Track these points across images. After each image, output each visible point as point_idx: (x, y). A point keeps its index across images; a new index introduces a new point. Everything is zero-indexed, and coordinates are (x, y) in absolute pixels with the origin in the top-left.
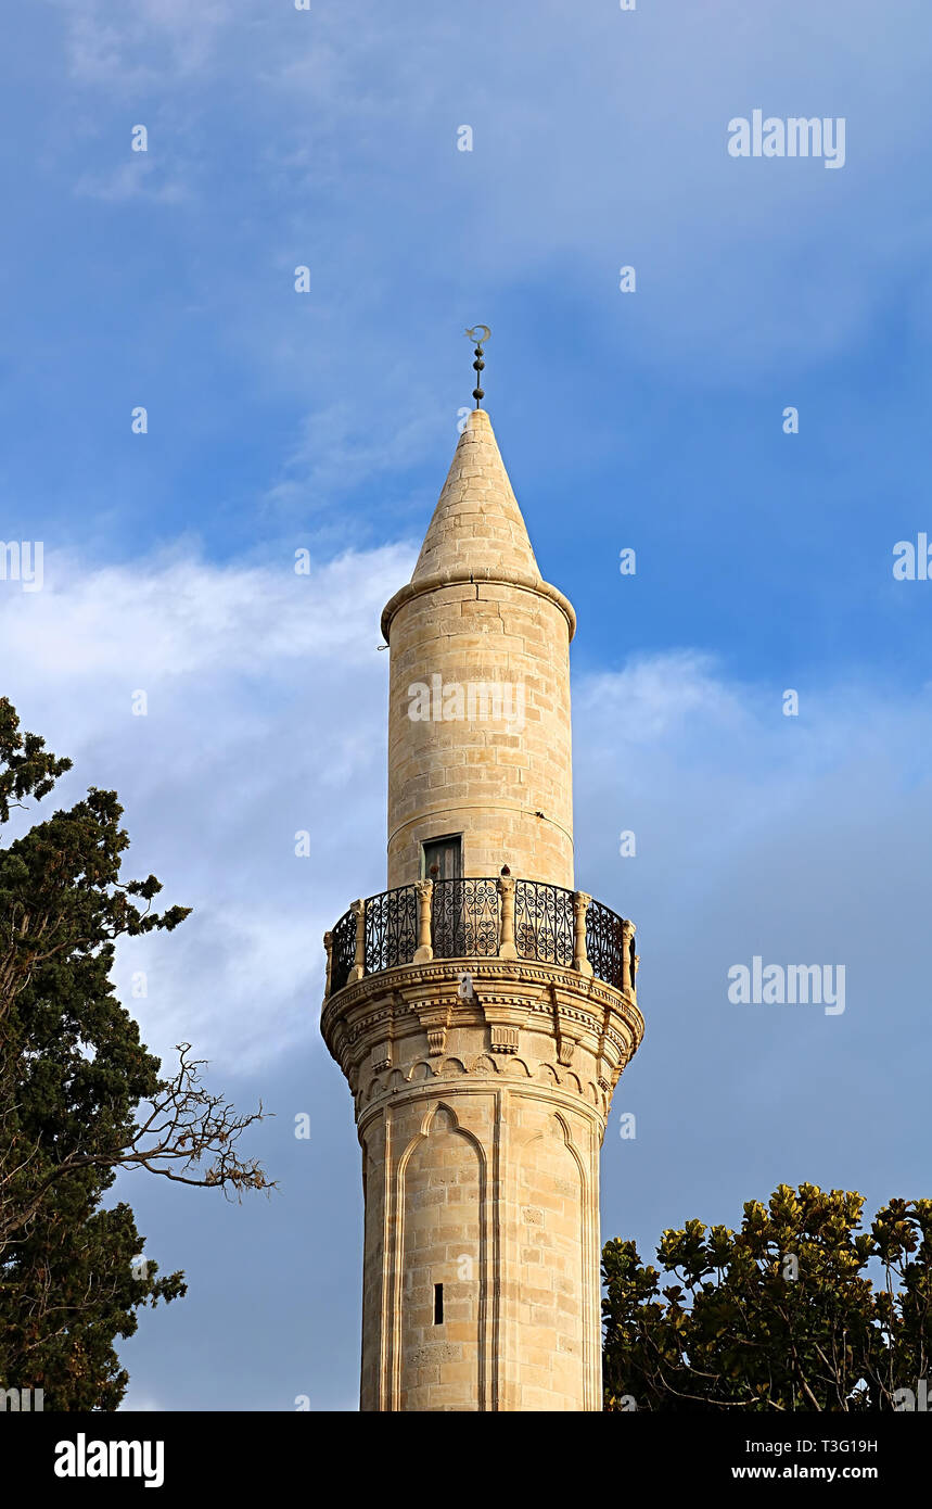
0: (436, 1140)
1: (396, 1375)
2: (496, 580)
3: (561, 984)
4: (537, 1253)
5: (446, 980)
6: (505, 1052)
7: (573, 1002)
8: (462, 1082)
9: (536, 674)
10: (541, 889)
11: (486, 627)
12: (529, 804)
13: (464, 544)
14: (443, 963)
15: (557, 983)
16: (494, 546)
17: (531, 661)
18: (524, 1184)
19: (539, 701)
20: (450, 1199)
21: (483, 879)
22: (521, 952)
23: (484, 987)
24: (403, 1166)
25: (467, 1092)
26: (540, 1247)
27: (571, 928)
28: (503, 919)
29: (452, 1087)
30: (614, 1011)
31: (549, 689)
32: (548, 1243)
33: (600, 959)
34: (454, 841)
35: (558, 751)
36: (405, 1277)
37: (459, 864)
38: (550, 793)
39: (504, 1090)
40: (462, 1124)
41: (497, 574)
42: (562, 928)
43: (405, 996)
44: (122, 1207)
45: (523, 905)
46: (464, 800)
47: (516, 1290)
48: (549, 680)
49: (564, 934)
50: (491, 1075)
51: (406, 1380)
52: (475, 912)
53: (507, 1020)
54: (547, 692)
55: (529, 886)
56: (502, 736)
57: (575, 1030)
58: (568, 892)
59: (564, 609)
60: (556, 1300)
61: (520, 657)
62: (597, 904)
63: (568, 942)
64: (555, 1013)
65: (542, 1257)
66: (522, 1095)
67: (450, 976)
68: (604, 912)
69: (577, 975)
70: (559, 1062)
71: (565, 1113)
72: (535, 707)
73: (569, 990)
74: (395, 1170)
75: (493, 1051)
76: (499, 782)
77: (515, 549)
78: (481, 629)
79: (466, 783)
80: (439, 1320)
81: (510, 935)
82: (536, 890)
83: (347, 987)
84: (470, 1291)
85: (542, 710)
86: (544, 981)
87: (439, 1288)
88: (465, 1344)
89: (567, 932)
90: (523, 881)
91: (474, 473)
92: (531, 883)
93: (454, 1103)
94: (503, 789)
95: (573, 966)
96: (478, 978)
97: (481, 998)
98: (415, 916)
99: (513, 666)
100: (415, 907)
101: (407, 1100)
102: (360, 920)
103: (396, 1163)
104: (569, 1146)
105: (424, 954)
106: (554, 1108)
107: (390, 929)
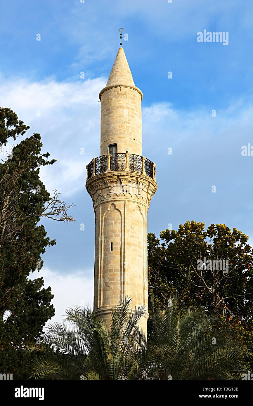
0: (111, 211)
1: (102, 262)
2: (125, 86)
3: (139, 177)
5: (113, 176)
7: (142, 181)
8: (117, 198)
9: (134, 108)
10: (135, 156)
11: (123, 97)
12: (132, 137)
13: (118, 78)
14: (113, 172)
15: (138, 177)
16: (125, 79)
17: (133, 105)
18: (131, 221)
19: (134, 114)
20: (114, 224)
21: (121, 154)
22: (130, 170)
23: (122, 178)
24: (104, 217)
25: (118, 201)
26: (134, 234)
28: (126, 162)
29: (115, 199)
30: (151, 183)
31: (137, 111)
32: (136, 234)
33: (148, 171)
34: (115, 145)
35: (139, 125)
36: (104, 241)
37: (116, 150)
38: (137, 134)
39: (126, 200)
40: (117, 208)
41: (125, 85)
42: (139, 164)
43: (104, 180)
44: (42, 226)
45: (131, 159)
46: (117, 136)
47: (129, 244)
48: (137, 109)
49: (140, 166)
50: (123, 197)
51: (104, 263)
52: (120, 161)
54: (136, 111)
55: (132, 155)
56: (126, 122)
58: (141, 156)
59: (140, 93)
60: (137, 246)
61: (130, 104)
62: (147, 159)
63: (141, 168)
64: (138, 183)
65: (134, 236)
66: (130, 201)
67: (114, 175)
68: (149, 161)
69: (142, 175)
71: (140, 205)
72: (134, 115)
73: (141, 178)
74: (102, 218)
76: (125, 132)
77: (129, 79)
78: (121, 97)
79: (118, 132)
80: (112, 250)
81: (128, 166)
83: (91, 177)
84: (119, 244)
85: (135, 115)
86: (135, 176)
87: (112, 243)
88: (118, 255)
90: (131, 154)
91: (120, 62)
92: (132, 154)
93: (115, 203)
94: (126, 133)
95: (142, 173)
96: (121, 175)
97: (121, 180)
98: (107, 162)
99: (129, 106)
100: (107, 160)
101: (105, 202)
102: (94, 163)
103: (102, 216)
104: (140, 213)
105: (108, 170)
106: (137, 204)
107: (101, 165)
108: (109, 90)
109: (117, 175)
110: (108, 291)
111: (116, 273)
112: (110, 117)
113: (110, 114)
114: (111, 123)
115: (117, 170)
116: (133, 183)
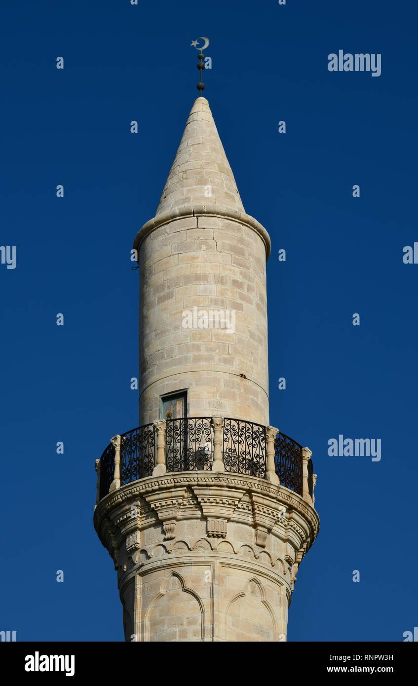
0: (171, 598)
2: (211, 213)
3: (256, 490)
5: (175, 487)
6: (218, 536)
7: (266, 502)
8: (188, 557)
9: (240, 278)
10: (242, 425)
11: (204, 247)
12: (236, 368)
13: (189, 191)
14: (173, 475)
15: (253, 489)
17: (236, 269)
18: (232, 627)
19: (242, 297)
21: (200, 418)
22: (228, 469)
23: (202, 492)
24: (148, 615)
25: (190, 564)
27: (264, 452)
28: (214, 445)
29: (181, 560)
30: (296, 509)
31: (250, 289)
33: (285, 473)
34: (182, 395)
35: (256, 332)
37: (186, 411)
38: (250, 361)
39: (217, 562)
40: (188, 585)
41: (212, 209)
42: (257, 451)
43: (148, 499)
45: (229, 436)
46: (189, 366)
48: (250, 283)
49: (258, 455)
50: (208, 552)
52: (196, 440)
53: (218, 515)
54: (248, 291)
55: (233, 422)
57: (267, 522)
58: (262, 426)
59: (260, 233)
61: (228, 266)
62: (284, 435)
63: (261, 461)
64: (254, 510)
66: (230, 566)
67: (178, 484)
68: (288, 441)
69: (268, 483)
70: (257, 545)
71: (260, 579)
72: (239, 301)
73: (262, 494)
74: (143, 617)
75: (209, 536)
76: (213, 354)
77: (226, 193)
78: (201, 248)
79: (191, 355)
81: (219, 455)
82: (239, 425)
83: (109, 494)
85: (244, 303)
86: (244, 487)
89: (261, 454)
90: (229, 419)
91: (198, 141)
92: (235, 420)
93: (183, 571)
94: (217, 358)
95: (265, 477)
96: (198, 485)
97: (200, 500)
98: (154, 445)
99: (223, 274)
100: (154, 439)
101: (151, 570)
102: (118, 449)
103: (144, 613)
104: (264, 602)
105: (160, 470)
106: (252, 576)
107: (136, 455)
108: (163, 227)
109: (187, 483)
112: (165, 309)
113: (166, 302)
115: (187, 469)
116: (239, 508)
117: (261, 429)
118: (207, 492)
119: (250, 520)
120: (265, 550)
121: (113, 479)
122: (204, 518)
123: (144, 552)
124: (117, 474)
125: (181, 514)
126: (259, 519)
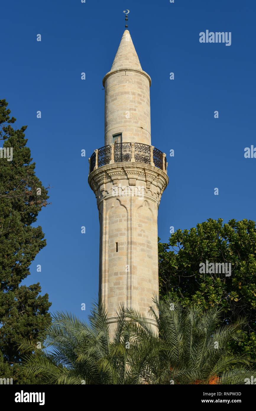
0: (116, 208)
1: (107, 265)
2: (130, 70)
3: (146, 168)
4: (141, 234)
5: (118, 168)
6: (133, 185)
7: (150, 173)
9: (140, 93)
10: (141, 145)
11: (128, 82)
12: (139, 125)
13: (122, 62)
14: (117, 164)
16: (130, 62)
17: (139, 90)
18: (138, 218)
19: (141, 100)
20: (119, 222)
21: (127, 143)
22: (136, 161)
23: (127, 169)
27: (149, 155)
28: (132, 152)
30: (161, 175)
31: (144, 97)
32: (144, 232)
33: (157, 162)
34: (120, 135)
35: (146, 112)
36: (109, 241)
37: (121, 139)
38: (144, 122)
40: (122, 203)
41: (130, 69)
42: (147, 154)
43: (108, 172)
45: (137, 149)
46: (123, 124)
47: (135, 244)
48: (144, 95)
49: (147, 156)
51: (109, 265)
52: (125, 151)
53: (133, 178)
54: (143, 97)
55: (138, 144)
56: (132, 108)
57: (151, 180)
59: (147, 77)
60: (146, 246)
61: (136, 89)
62: (156, 149)
63: (148, 158)
64: (146, 175)
65: (143, 235)
67: (119, 167)
68: (158, 151)
69: (151, 166)
70: (147, 188)
71: (148, 200)
72: (140, 101)
73: (149, 170)
74: (106, 215)
75: (130, 185)
76: (131, 120)
77: (136, 63)
78: (127, 82)
79: (123, 120)
80: (117, 251)
81: (133, 156)
83: (94, 171)
84: (125, 244)
85: (142, 102)
86: (142, 167)
87: (117, 243)
88: (123, 256)
89: (148, 156)
93: (120, 198)
94: (132, 121)
95: (150, 164)
96: (126, 167)
97: (126, 172)
98: (110, 153)
99: (135, 91)
100: (110, 150)
101: (109, 198)
102: (97, 154)
103: (106, 213)
104: (149, 208)
105: (112, 162)
106: (145, 199)
107: (104, 156)
108: (113, 75)
109: (122, 166)
110: (113, 297)
111: (122, 276)
112: (114, 104)
113: (114, 101)
114: (115, 110)
115: (122, 161)
116: (140, 175)
117: (148, 147)
118: (129, 169)
119: (144, 179)
120: (150, 190)
121: (95, 165)
122: (128, 179)
123: (106, 191)
124: (97, 163)
125: (120, 177)
126: (147, 179)
